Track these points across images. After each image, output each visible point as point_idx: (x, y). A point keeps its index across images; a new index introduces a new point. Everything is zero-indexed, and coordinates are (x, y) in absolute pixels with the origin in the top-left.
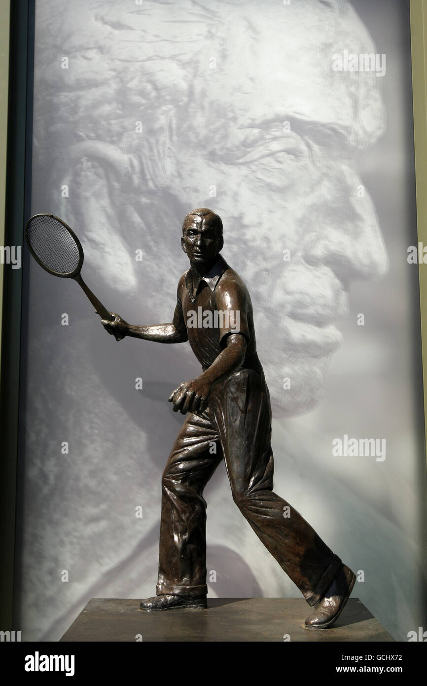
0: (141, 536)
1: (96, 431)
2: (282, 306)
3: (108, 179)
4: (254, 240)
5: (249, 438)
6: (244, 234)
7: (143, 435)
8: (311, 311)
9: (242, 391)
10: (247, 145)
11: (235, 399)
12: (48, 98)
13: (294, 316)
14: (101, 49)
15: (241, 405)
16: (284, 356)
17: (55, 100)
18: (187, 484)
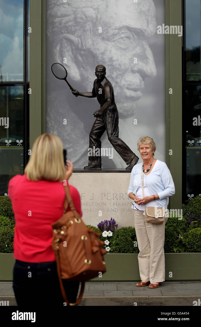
0: (82, 153)
2: (124, 85)
3: (71, 46)
4: (116, 65)
5: (113, 124)
6: (113, 63)
7: (83, 124)
8: (133, 87)
9: (111, 112)
10: (114, 35)
11: (109, 114)
12: (52, 20)
13: (128, 89)
14: (69, 5)
15: (110, 116)
16: (125, 100)
17: (55, 21)
18: (96, 136)
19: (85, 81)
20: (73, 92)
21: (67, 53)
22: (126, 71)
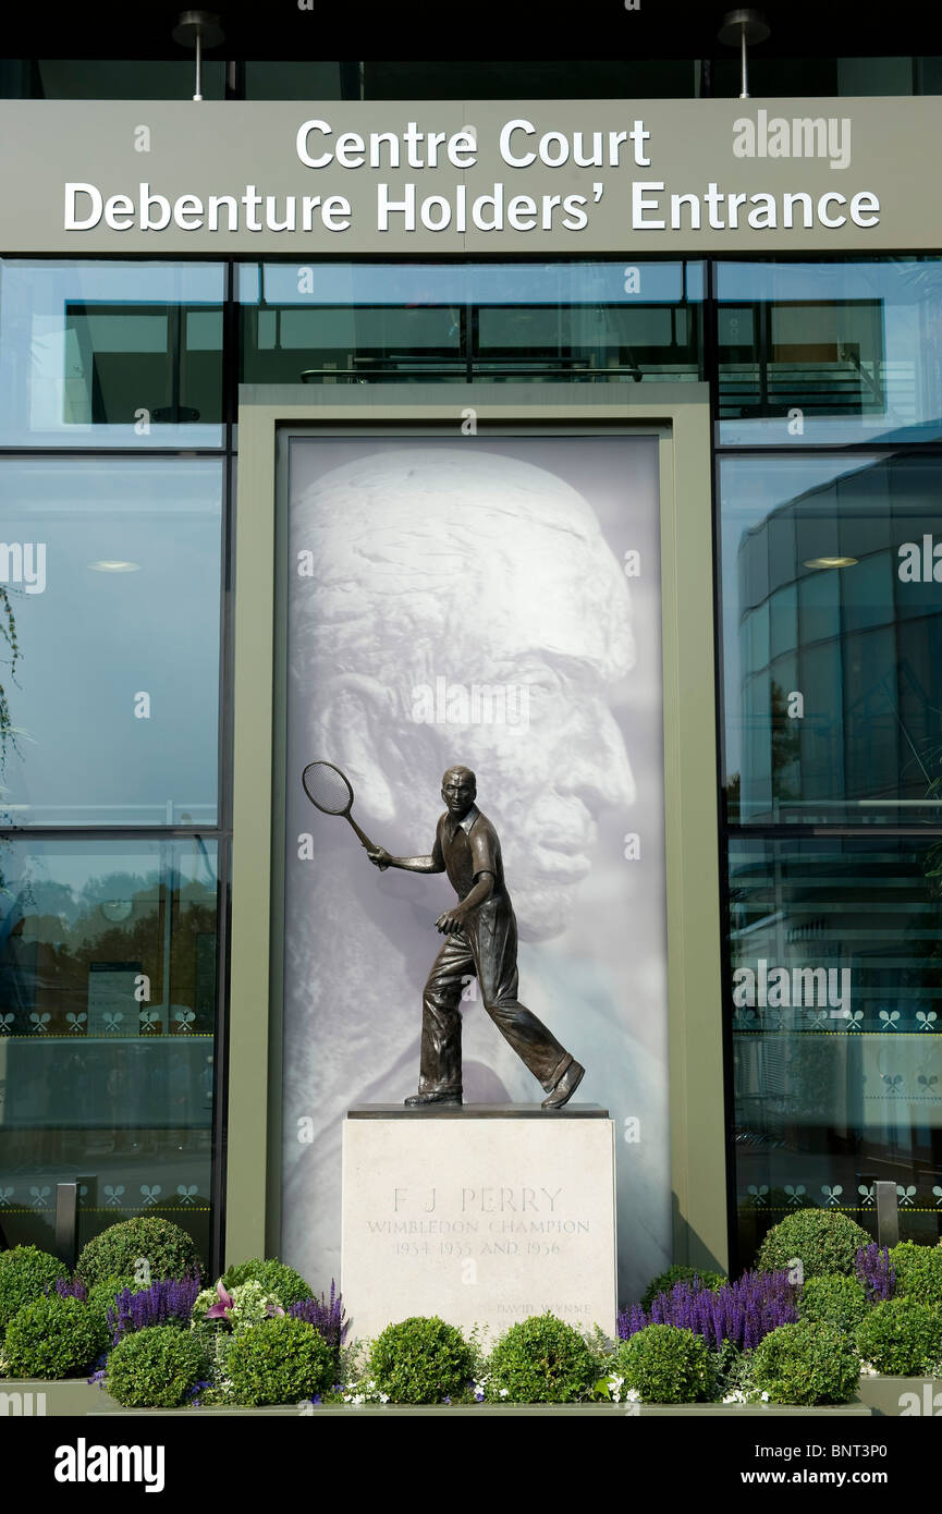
0: (400, 1053)
1: (358, 955)
2: (533, 835)
3: (366, 710)
5: (498, 956)
6: (498, 765)
8: (561, 840)
9: (492, 918)
11: (486, 924)
12: (308, 631)
13: (545, 845)
14: (359, 582)
15: (491, 929)
16: (536, 883)
17: (315, 633)
18: (445, 997)
19: (412, 823)
20: (372, 855)
21: (352, 732)
22: (538, 789)
